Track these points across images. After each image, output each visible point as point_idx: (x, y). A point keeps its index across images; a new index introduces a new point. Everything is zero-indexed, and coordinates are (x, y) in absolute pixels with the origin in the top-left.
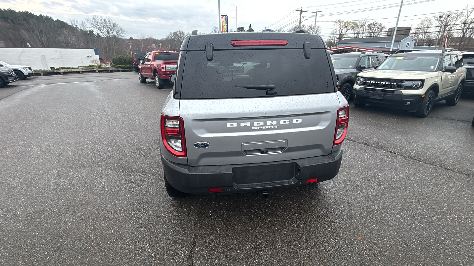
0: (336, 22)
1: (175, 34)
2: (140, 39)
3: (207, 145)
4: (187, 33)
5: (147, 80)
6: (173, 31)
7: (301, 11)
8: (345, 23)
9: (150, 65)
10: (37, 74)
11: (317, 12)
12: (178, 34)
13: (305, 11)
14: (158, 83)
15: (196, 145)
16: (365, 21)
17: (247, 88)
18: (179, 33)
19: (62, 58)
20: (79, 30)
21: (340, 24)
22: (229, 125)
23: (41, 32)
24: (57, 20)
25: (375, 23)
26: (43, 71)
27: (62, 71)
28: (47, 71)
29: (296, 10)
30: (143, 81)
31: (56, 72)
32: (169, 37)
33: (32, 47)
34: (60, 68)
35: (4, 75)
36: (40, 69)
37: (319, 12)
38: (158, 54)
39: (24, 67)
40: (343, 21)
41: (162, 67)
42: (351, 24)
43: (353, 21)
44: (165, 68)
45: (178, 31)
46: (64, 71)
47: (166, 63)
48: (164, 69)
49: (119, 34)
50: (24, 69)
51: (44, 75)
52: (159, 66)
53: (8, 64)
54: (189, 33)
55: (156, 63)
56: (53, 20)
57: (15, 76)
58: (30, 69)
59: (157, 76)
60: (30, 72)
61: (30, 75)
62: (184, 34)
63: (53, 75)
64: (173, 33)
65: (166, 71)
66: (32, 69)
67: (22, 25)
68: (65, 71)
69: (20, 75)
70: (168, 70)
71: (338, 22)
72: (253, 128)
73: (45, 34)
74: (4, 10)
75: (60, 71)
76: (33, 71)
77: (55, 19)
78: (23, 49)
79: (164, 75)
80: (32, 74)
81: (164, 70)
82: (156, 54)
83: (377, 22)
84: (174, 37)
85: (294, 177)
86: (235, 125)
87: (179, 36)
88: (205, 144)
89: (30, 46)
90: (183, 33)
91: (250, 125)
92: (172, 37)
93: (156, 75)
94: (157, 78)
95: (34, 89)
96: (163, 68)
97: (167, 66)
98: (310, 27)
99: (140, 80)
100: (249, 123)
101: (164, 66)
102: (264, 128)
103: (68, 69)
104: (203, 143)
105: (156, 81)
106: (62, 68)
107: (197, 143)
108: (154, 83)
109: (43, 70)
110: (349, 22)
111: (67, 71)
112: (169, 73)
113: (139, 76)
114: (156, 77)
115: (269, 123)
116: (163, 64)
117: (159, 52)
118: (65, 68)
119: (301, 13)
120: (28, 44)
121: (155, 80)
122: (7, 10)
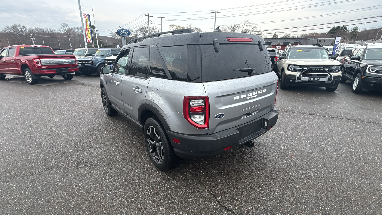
0: (171, 26)
1: (14, 27)
3: (223, 115)
5: (8, 76)
6: (11, 25)
7: (148, 16)
8: (177, 27)
9: (12, 60)
11: (162, 18)
12: (18, 27)
13: (151, 16)
14: (30, 79)
15: (217, 117)
16: (190, 27)
17: (240, 71)
18: (20, 27)
21: (173, 27)
22: (235, 98)
25: (196, 28)
29: (144, 15)
32: (5, 31)
37: (163, 18)
38: (24, 48)
40: (175, 26)
41: (35, 61)
42: (181, 28)
43: (183, 26)
44: (40, 62)
45: (18, 24)
47: (40, 58)
48: (39, 63)
52: (30, 61)
54: (32, 27)
55: (23, 58)
62: (26, 28)
64: (11, 26)
65: (42, 66)
70: (44, 65)
71: (172, 26)
72: (247, 98)
79: (39, 70)
81: (39, 65)
82: (21, 48)
83: (197, 28)
84: (13, 31)
85: (262, 128)
86: (239, 97)
87: (20, 30)
88: (222, 114)
90: (24, 27)
91: (246, 97)
92: (10, 31)
94: (28, 73)
96: (38, 63)
97: (43, 60)
98: (153, 29)
100: (245, 95)
101: (38, 60)
102: (252, 97)
104: (220, 114)
105: (26, 77)
107: (217, 115)
110: (180, 27)
112: (45, 67)
114: (26, 73)
115: (254, 93)
116: (36, 58)
117: (25, 46)
119: (148, 17)
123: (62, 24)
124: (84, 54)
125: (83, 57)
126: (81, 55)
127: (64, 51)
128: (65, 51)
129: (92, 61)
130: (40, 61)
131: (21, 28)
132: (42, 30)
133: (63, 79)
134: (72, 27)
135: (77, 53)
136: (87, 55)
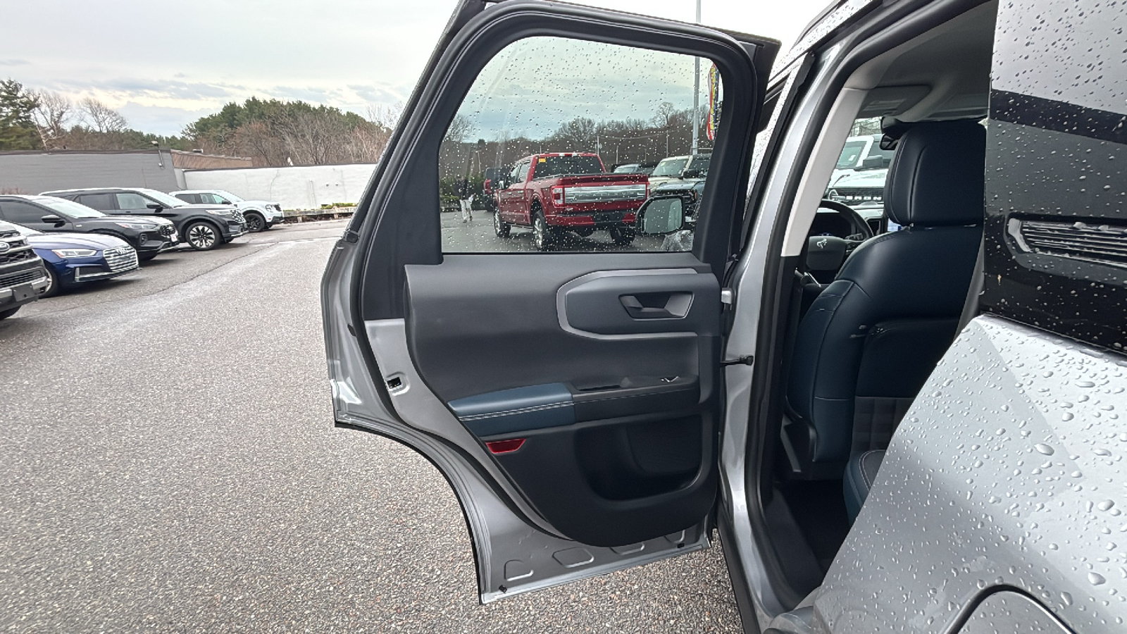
1: (573, 125)
2: (498, 141)
4: (600, 121)
5: (513, 230)
6: (569, 120)
9: (522, 192)
10: (290, 219)
12: (580, 125)
14: (540, 236)
18: (582, 123)
19: (343, 185)
20: (385, 130)
23: (316, 137)
24: (348, 113)
26: (301, 212)
27: (337, 210)
28: (309, 212)
30: (505, 233)
31: (325, 213)
32: (558, 135)
33: (295, 165)
34: (334, 204)
35: (221, 222)
36: (298, 208)
38: (545, 161)
39: (268, 205)
41: (553, 193)
44: (562, 195)
45: (581, 118)
46: (340, 212)
47: (566, 183)
48: (559, 199)
49: (457, 133)
50: (267, 209)
51: (304, 220)
52: (546, 191)
53: (240, 200)
55: (538, 185)
56: (339, 115)
57: (243, 224)
58: (277, 207)
59: (538, 220)
60: (277, 216)
61: (276, 220)
62: (593, 125)
63: (320, 220)
64: (569, 124)
65: (564, 205)
66: (281, 209)
67: (286, 125)
68: (343, 212)
69: (255, 222)
70: (570, 202)
73: (323, 140)
74: (265, 102)
75: (333, 212)
76: (282, 212)
77: (344, 113)
78: (278, 170)
79: (559, 216)
80: (281, 218)
81: (560, 202)
82: (540, 160)
84: (571, 133)
87: (582, 129)
89: (292, 164)
90: (589, 122)
92: (567, 134)
93: (537, 217)
94: (539, 223)
95: (271, 252)
96: (557, 196)
97: (570, 190)
99: (496, 231)
101: (559, 190)
103: (349, 208)
105: (536, 232)
106: (338, 205)
108: (530, 237)
109: (302, 210)
111: (346, 211)
112: (572, 209)
113: (495, 219)
114: (536, 223)
116: (558, 185)
117: (547, 155)
118: (343, 205)
120: (289, 160)
121: (534, 229)
122: (269, 102)
123: (662, 106)
124: (680, 173)
125: (677, 180)
126: (670, 176)
127: (635, 167)
128: (637, 166)
129: (693, 192)
130: (564, 191)
131: (585, 126)
132: (619, 126)
133: (611, 241)
134: (682, 110)
135: (664, 171)
136: (688, 175)
